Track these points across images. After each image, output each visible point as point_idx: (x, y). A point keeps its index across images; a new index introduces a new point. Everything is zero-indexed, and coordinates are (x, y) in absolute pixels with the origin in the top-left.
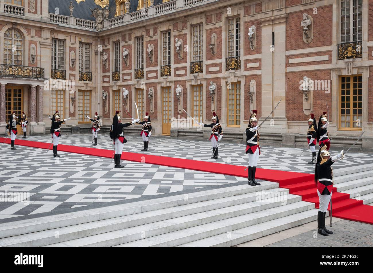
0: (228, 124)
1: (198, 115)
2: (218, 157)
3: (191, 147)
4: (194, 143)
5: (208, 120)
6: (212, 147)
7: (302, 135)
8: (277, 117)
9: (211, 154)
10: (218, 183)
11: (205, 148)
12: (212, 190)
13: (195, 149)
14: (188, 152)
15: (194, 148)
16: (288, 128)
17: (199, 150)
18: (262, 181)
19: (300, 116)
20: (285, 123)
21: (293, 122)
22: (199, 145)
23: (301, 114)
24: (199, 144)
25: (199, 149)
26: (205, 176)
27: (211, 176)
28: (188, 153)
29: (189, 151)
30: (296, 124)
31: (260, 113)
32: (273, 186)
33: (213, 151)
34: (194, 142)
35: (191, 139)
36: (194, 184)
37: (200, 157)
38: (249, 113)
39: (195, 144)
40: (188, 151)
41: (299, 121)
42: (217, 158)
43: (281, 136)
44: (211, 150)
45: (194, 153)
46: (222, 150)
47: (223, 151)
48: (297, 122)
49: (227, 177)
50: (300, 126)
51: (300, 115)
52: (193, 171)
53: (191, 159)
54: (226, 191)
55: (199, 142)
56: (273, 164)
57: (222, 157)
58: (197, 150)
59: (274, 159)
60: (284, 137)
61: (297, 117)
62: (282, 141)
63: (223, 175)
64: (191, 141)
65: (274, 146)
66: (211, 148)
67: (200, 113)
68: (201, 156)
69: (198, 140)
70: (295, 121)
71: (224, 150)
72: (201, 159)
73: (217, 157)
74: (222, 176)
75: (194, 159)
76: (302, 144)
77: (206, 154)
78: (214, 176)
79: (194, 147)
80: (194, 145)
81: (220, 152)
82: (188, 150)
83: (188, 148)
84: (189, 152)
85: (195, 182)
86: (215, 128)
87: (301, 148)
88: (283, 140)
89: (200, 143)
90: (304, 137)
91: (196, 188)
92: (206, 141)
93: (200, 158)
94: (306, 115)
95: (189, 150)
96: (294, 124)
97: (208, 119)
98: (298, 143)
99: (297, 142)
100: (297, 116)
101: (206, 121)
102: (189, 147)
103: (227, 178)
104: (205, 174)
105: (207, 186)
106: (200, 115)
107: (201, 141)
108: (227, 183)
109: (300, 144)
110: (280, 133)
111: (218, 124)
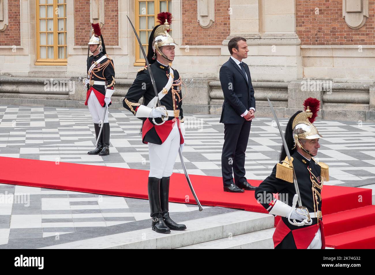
0: (136, 57)
1: (52, 33)
2: (112, 150)
3: (33, 124)
4: (42, 113)
5: (80, 47)
6: (91, 124)
7: (340, 84)
8: (271, 35)
9: (90, 143)
10: (106, 219)
11: (74, 127)
12: (92, 239)
13: (44, 130)
14: (24, 139)
15: (40, 128)
16: (304, 65)
17: (57, 133)
18: (228, 212)
19: (333, 31)
20: (294, 50)
21: (316, 49)
22: (57, 120)
23: (337, 25)
24: (56, 116)
25: (56, 130)
26: (72, 204)
27: (90, 203)
28: (24, 141)
29: (28, 136)
30: (324, 53)
31: (225, 24)
32: (258, 224)
33: (95, 135)
34: (42, 109)
35: (34, 102)
36: (39, 225)
37: (57, 152)
38: (196, 25)
39: (47, 116)
40: (24, 136)
41: (332, 44)
42: (106, 153)
43: (285, 89)
44: (90, 133)
45: (41, 142)
46: (121, 130)
47: (123, 132)
48: (327, 47)
49: (133, 203)
50: (335, 59)
51: (334, 28)
52: (38, 191)
53: (34, 158)
54: (130, 240)
55: (58, 109)
56: (261, 164)
57: (121, 150)
58: (52, 133)
59: (263, 153)
60: (291, 90)
61: (327, 34)
62: (286, 100)
63: (122, 199)
64: (33, 110)
65: (266, 117)
66: (90, 127)
67: (57, 26)
68: (60, 148)
69: (54, 106)
70: (323, 44)
71: (127, 132)
72: (62, 158)
73: (108, 150)
74: (120, 202)
75: (42, 158)
76: (340, 108)
77: (76, 144)
78: (96, 203)
79: (42, 124)
80: (43, 120)
81: (114, 137)
82: (24, 133)
83: (24, 127)
84: (27, 139)
85: (44, 221)
86: (97, 70)
87: (339, 119)
88: (289, 100)
89: (60, 113)
90: (345, 89)
91: (46, 235)
92: (77, 107)
93: (59, 154)
94: (350, 28)
95: (27, 133)
96: (318, 53)
97: (80, 45)
98: (331, 106)
99: (326, 104)
100: (326, 29)
101: (74, 49)
102: (29, 124)
103: (133, 206)
104: (71, 196)
105: (77, 228)
106: (59, 33)
107: (61, 107)
108: (133, 218)
109: (335, 109)
110: (281, 79)
111: (104, 57)
